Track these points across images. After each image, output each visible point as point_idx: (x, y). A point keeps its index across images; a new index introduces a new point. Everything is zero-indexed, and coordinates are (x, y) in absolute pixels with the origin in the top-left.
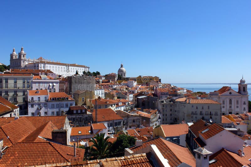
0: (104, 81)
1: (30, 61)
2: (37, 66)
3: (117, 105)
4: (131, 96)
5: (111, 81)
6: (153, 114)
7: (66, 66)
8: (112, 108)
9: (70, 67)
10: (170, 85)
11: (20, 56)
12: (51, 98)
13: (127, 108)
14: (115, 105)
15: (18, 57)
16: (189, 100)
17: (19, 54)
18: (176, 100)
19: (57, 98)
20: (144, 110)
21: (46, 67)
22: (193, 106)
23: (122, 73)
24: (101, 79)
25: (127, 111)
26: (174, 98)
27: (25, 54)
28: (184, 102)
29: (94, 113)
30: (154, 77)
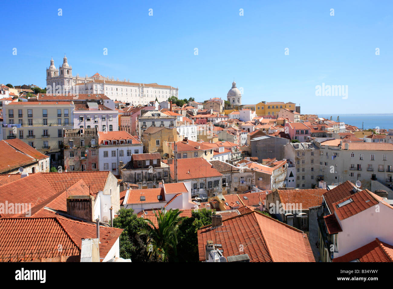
0: (201, 112)
1: (79, 80)
2: (89, 88)
3: (216, 151)
4: (245, 136)
5: (212, 112)
6: (279, 168)
7: (139, 87)
8: (205, 157)
9: (145, 89)
10: (316, 117)
11: (62, 72)
12: (102, 141)
13: (234, 157)
14: (213, 152)
15: (58, 74)
16: (346, 145)
17: (60, 68)
18: (322, 144)
19: (113, 140)
20: (263, 160)
21: (105, 89)
22: (353, 155)
23: (234, 97)
24: (197, 108)
25: (231, 163)
26: (319, 140)
27: (69, 69)
28: (336, 148)
29: (172, 166)
30: (287, 104)
